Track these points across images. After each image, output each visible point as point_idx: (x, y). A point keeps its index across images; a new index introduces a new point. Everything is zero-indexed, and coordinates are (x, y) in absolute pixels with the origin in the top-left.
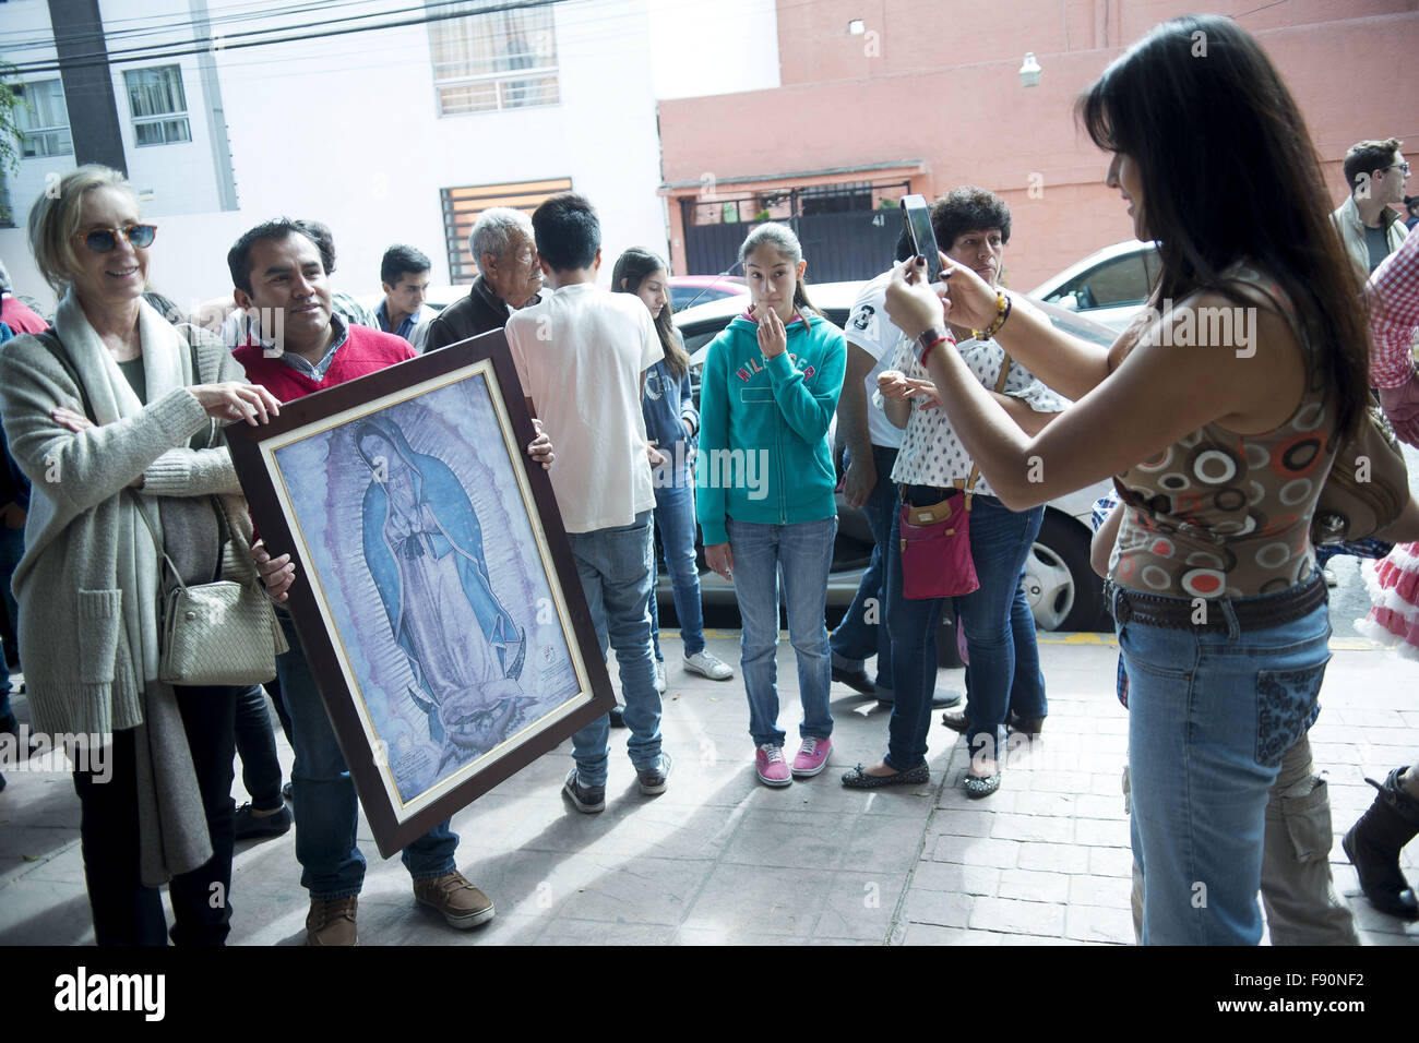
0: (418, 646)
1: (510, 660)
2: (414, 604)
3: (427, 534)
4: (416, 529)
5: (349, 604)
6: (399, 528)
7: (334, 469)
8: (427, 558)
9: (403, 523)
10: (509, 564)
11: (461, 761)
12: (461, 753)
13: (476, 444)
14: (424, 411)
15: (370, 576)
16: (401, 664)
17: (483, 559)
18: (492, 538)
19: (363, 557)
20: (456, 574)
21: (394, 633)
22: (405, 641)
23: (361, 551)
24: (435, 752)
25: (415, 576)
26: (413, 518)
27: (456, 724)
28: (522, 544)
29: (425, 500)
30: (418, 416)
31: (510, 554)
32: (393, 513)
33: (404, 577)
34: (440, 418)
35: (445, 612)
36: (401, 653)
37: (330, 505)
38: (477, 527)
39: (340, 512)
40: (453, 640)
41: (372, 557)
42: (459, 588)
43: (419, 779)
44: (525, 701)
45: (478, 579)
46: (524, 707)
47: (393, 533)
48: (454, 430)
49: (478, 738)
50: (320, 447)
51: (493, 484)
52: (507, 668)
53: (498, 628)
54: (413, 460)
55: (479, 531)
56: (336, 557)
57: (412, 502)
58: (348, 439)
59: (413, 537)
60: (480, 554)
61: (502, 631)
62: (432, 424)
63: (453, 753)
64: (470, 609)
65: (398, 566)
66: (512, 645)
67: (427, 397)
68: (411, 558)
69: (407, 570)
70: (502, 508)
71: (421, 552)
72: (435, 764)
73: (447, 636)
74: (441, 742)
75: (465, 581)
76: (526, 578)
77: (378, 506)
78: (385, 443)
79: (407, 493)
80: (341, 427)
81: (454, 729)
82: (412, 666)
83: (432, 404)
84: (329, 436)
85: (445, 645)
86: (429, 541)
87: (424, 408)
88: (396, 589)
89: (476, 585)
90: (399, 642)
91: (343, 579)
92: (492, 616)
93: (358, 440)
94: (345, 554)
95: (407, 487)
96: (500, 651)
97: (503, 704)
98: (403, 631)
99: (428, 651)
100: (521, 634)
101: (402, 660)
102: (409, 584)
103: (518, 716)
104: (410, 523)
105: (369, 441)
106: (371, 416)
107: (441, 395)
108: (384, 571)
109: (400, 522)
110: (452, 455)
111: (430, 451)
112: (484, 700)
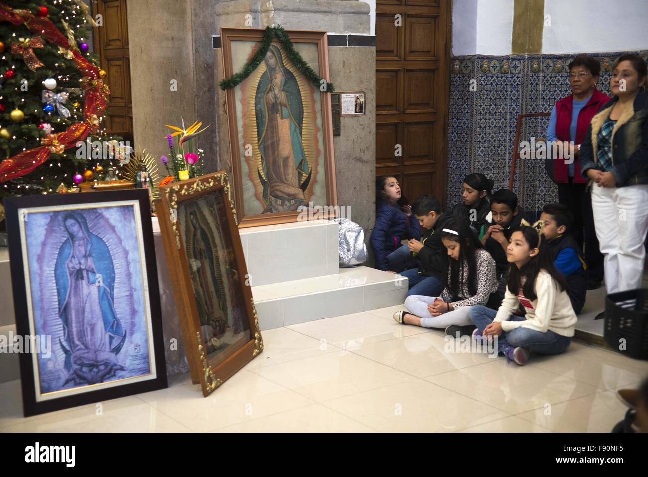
0: (69, 321)
1: (115, 344)
2: (73, 300)
3: (87, 271)
4: (83, 267)
5: (41, 291)
6: (74, 264)
7: (50, 230)
8: (84, 282)
9: (77, 262)
10: (126, 297)
11: (77, 384)
12: (78, 380)
13: (122, 237)
14: (101, 216)
15: (54, 281)
16: (58, 327)
17: (113, 291)
18: (119, 282)
19: (53, 272)
20: (97, 295)
21: (59, 310)
22: (64, 317)
23: (54, 269)
24: (64, 375)
25: (76, 288)
26: (83, 261)
27: (79, 365)
28: (135, 290)
29: (90, 255)
30: (96, 217)
31: (127, 293)
32: (73, 257)
33: (71, 286)
34: (107, 221)
35: (87, 310)
36: (60, 321)
37: (44, 244)
38: (113, 275)
39: (48, 249)
40: (88, 324)
41: (58, 272)
42: (97, 301)
43: (54, 384)
44: (117, 367)
45: (108, 300)
46: (117, 370)
47: (71, 265)
48: (113, 228)
49: (89, 376)
50: (46, 218)
51: (126, 257)
52: (113, 347)
53: (112, 327)
54: (89, 236)
55: (114, 278)
56: (41, 268)
57: (84, 255)
58: (60, 218)
59: (80, 271)
60: (112, 288)
61: (114, 327)
62: (102, 222)
63: (73, 379)
64: (100, 313)
65: (70, 281)
66: (118, 337)
67: (103, 210)
68: (77, 279)
69: (73, 284)
70: (129, 270)
71: (82, 278)
72: (63, 380)
73: (86, 321)
74: (69, 371)
75: (101, 298)
76: (133, 307)
77: (67, 251)
78: (77, 225)
79: (82, 249)
80: (58, 212)
81: (77, 367)
82: (64, 329)
83: (106, 214)
84: (52, 214)
85: (83, 325)
86: (87, 274)
87: (100, 214)
88: (66, 291)
89: (106, 302)
90: (61, 316)
91: (41, 279)
92: (111, 319)
93: (65, 219)
94: (45, 268)
95: (83, 247)
96: (111, 338)
97: (106, 364)
98: (64, 312)
99: (74, 325)
100: (124, 333)
101: (60, 325)
102: (73, 291)
103: (112, 373)
104: (80, 263)
105: (70, 222)
106: (73, 211)
107: (111, 211)
108: (62, 281)
109: (75, 261)
110: (109, 240)
111: (98, 234)
112: (96, 358)
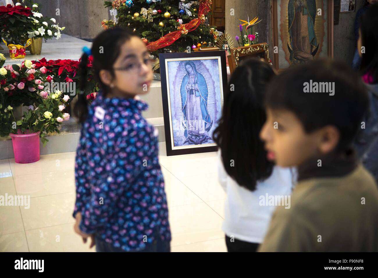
0: (187, 114)
1: (207, 126)
2: (188, 104)
3: (195, 90)
4: (193, 88)
5: (174, 98)
6: (189, 87)
7: (179, 69)
8: (194, 96)
9: (191, 86)
10: (213, 104)
11: (190, 144)
12: (190, 142)
13: (212, 75)
14: (202, 64)
15: (180, 94)
16: (182, 116)
17: (207, 101)
18: (210, 97)
19: (180, 90)
20: (199, 101)
21: (182, 108)
22: (184, 112)
23: (180, 88)
24: (184, 139)
25: (190, 98)
26: (193, 86)
27: (191, 135)
28: (217, 101)
29: (197, 83)
30: (200, 64)
31: (214, 102)
32: (189, 83)
33: (188, 97)
34: (205, 66)
35: (195, 109)
36: (182, 114)
37: (176, 76)
38: (207, 93)
39: (178, 79)
40: (195, 116)
41: (182, 90)
42: (199, 105)
43: (179, 143)
44: (208, 138)
45: (204, 105)
46: (208, 139)
47: (188, 87)
48: (208, 70)
49: (195, 141)
50: (177, 64)
51: (214, 85)
52: (206, 128)
53: (206, 118)
54: (196, 73)
55: (207, 95)
56: (174, 87)
57: (194, 82)
58: (183, 64)
59: (192, 90)
60: (206, 99)
61: (207, 118)
62: (203, 67)
63: (188, 141)
64: (201, 111)
65: (187, 95)
66: (209, 123)
67: (203, 61)
68: (190, 94)
69: (189, 96)
70: (215, 91)
71: (193, 94)
72: (183, 142)
73: (194, 114)
74: (186, 137)
75: (201, 104)
76: (216, 109)
77: (186, 80)
78: (191, 68)
79: (193, 80)
80: (183, 61)
81: (190, 136)
82: (184, 117)
83: (205, 63)
84: (180, 62)
85: (193, 116)
86: (195, 92)
87: (202, 63)
88: (185, 99)
89: (203, 106)
90: (183, 111)
91: (174, 93)
92: (206, 115)
93: (186, 65)
94: (176, 88)
95: (194, 78)
96: (206, 123)
97: (203, 136)
98: (184, 109)
99: (189, 116)
100: (212, 122)
101: (182, 115)
102: (188, 100)
103: (206, 140)
104: (192, 87)
105: (188, 66)
106: (189, 61)
107: (207, 61)
108: (183, 95)
109: (190, 85)
110: (206, 75)
111: (201, 73)
112: (199, 133)
